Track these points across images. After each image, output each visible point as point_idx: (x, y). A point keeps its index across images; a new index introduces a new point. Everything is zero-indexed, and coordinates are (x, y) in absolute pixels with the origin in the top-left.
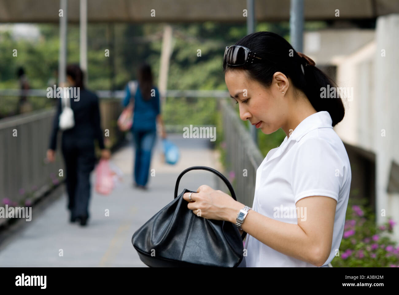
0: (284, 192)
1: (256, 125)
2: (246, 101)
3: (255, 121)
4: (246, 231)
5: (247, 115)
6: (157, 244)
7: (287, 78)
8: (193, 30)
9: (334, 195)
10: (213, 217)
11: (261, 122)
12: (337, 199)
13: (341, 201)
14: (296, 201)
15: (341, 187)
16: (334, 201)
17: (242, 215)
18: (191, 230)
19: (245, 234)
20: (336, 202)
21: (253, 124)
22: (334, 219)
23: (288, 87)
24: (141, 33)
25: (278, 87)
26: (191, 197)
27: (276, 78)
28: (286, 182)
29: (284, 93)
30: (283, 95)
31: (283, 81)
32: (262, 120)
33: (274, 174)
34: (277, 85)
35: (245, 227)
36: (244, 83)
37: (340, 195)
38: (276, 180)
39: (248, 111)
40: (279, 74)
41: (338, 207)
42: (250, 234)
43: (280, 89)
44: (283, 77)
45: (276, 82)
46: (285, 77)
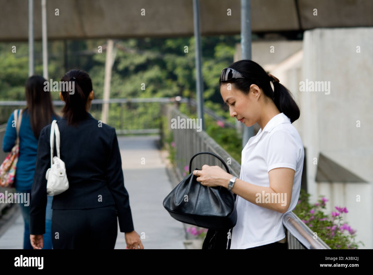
0: (261, 165)
1: (241, 120)
2: (233, 104)
3: (239, 117)
4: (236, 193)
5: (235, 113)
6: (179, 205)
7: (260, 88)
8: (132, 43)
9: (293, 167)
10: (212, 185)
11: (244, 118)
12: (295, 169)
13: (298, 170)
14: (268, 171)
15: (298, 162)
16: (293, 171)
17: (231, 183)
18: (200, 194)
19: (235, 195)
20: (294, 172)
21: (239, 120)
22: (293, 183)
23: (260, 94)
24: (85, 47)
25: (254, 94)
26: (197, 173)
27: (252, 88)
28: (262, 159)
29: (258, 98)
30: (257, 99)
31: (257, 91)
32: (243, 117)
33: (254, 154)
34: (252, 93)
35: (235, 191)
36: (231, 92)
37: (297, 167)
38: (256, 157)
39: (235, 111)
40: (254, 86)
41: (296, 174)
42: (239, 195)
43: (255, 96)
44: (256, 88)
45: (252, 91)
46: (258, 88)
